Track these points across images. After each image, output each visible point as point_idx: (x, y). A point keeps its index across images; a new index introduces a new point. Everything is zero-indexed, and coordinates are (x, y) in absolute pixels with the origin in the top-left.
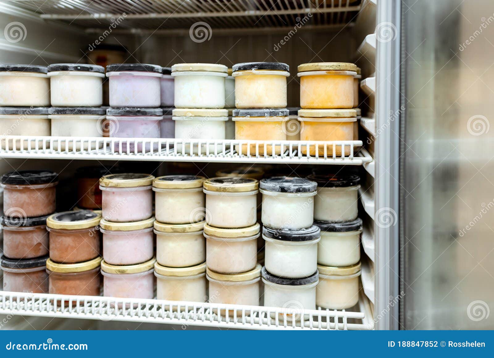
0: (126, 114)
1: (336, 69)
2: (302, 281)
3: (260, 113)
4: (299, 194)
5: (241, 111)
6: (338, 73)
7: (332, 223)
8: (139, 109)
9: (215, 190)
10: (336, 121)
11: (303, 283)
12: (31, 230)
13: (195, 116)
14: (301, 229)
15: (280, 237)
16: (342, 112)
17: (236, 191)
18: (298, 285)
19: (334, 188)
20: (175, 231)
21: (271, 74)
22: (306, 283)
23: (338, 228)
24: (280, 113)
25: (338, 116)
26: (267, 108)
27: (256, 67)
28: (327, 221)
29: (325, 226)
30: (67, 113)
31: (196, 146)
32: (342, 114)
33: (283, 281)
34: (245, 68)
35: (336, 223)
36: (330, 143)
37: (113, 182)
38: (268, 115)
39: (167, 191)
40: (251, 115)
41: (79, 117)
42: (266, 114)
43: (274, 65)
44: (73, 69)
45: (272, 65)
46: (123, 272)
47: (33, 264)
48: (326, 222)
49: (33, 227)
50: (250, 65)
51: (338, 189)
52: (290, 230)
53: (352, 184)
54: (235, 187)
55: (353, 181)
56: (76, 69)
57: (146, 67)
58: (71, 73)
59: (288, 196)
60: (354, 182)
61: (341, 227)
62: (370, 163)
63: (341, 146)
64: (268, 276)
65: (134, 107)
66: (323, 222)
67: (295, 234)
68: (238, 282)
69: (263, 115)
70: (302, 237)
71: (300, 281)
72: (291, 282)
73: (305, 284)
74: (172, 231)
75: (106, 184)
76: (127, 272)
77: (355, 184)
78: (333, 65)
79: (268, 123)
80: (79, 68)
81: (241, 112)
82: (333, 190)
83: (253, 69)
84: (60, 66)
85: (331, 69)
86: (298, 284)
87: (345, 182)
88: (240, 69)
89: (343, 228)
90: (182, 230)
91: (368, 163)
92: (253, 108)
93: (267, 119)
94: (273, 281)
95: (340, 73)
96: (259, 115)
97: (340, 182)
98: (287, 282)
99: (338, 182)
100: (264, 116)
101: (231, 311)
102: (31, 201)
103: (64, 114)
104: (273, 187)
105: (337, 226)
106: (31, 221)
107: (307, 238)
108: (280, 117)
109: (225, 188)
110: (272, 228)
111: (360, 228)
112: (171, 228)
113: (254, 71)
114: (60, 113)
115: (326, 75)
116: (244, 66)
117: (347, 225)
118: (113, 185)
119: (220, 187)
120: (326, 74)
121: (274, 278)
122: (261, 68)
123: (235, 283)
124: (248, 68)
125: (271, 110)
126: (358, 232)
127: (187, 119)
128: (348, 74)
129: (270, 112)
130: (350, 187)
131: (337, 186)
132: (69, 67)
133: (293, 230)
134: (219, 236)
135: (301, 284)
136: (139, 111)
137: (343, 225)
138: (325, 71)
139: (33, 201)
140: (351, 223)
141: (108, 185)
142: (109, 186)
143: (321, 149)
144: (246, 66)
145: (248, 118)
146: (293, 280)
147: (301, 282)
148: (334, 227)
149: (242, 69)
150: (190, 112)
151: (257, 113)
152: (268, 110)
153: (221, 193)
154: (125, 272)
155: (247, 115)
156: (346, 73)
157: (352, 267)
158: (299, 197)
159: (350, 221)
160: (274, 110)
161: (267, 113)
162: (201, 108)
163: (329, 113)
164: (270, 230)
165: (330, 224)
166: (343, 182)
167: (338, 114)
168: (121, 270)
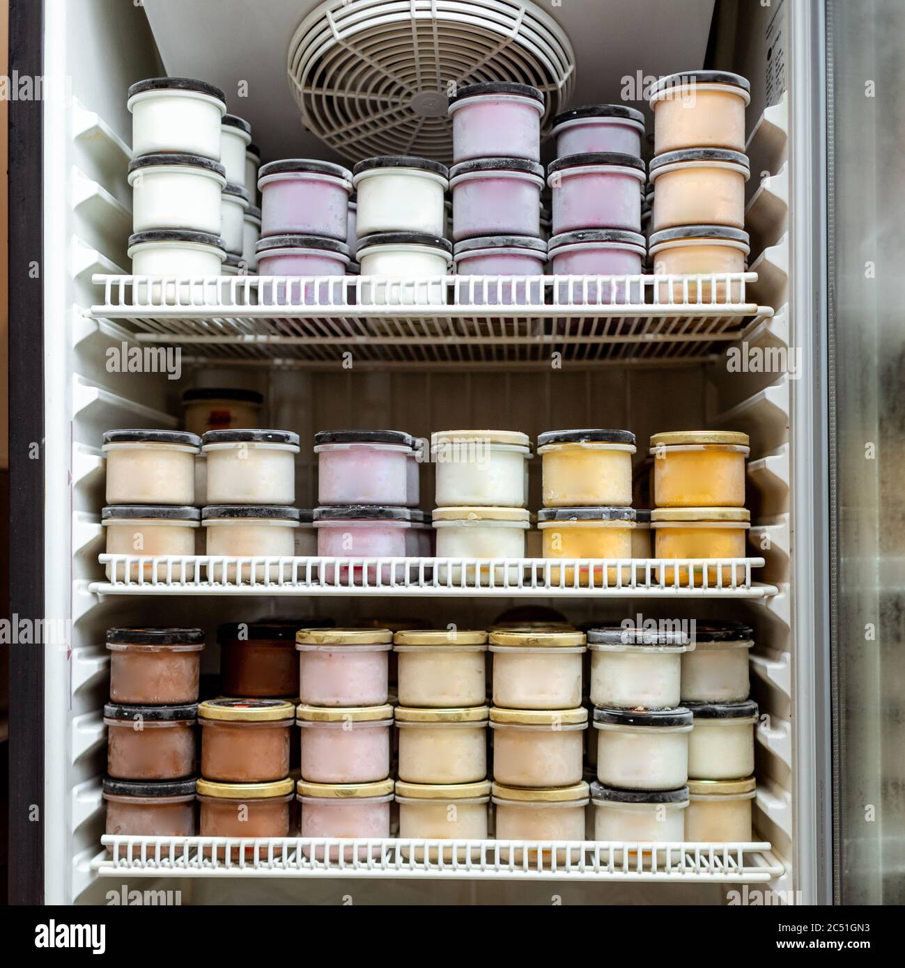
0: (360, 516)
1: (721, 441)
2: (667, 795)
3: (594, 513)
4: (661, 649)
5: (559, 510)
6: (721, 448)
7: (710, 703)
8: (381, 508)
9: (518, 644)
10: (720, 527)
11: (668, 800)
12: (172, 726)
13: (483, 519)
14: (663, 708)
15: (632, 721)
16: (730, 512)
17: (555, 645)
18: (660, 802)
19: (712, 643)
20: (444, 720)
21: (612, 448)
22: (673, 799)
23: (721, 711)
24: (626, 514)
25: (724, 519)
26: (604, 506)
27: (587, 437)
28: (700, 701)
29: (698, 709)
30: (249, 514)
31: (485, 569)
32: (729, 515)
33: (635, 797)
34: (567, 439)
35: (715, 703)
36: (712, 561)
37: (331, 636)
38: (608, 517)
39: (430, 649)
40: (579, 517)
41: (269, 523)
42: (604, 516)
43: (616, 434)
44: (260, 439)
45: (613, 434)
46: (349, 795)
47: (173, 789)
48: (698, 703)
49: (175, 722)
50: (576, 434)
51: (719, 644)
52: (646, 709)
53: (741, 636)
54: (552, 639)
55: (744, 631)
56: (266, 438)
57: (393, 436)
58: (257, 445)
59: (644, 651)
60: (746, 633)
61: (726, 709)
62: (776, 597)
63: (730, 566)
64: (607, 792)
65: (372, 505)
66: (693, 703)
67: (655, 714)
68: (557, 803)
69: (599, 517)
70: (668, 718)
71: (663, 796)
72: (648, 797)
73: (671, 801)
74: (437, 719)
75: (317, 640)
76: (355, 795)
77: (745, 638)
78: (716, 436)
79: (607, 529)
80: (271, 436)
81: (560, 512)
82: (710, 648)
83: (583, 441)
84: (238, 434)
85: (712, 441)
86: (661, 800)
87: (730, 632)
88: (557, 440)
89: (729, 711)
90: (456, 718)
91: (771, 597)
92: (581, 506)
93: (606, 523)
94: (616, 799)
95: (726, 448)
96: (593, 517)
97: (722, 633)
98: (642, 797)
99: (719, 633)
100: (601, 519)
101: (547, 853)
102: (171, 674)
103: (243, 517)
104: (617, 638)
105: (718, 708)
106: (170, 710)
107: (675, 720)
108: (626, 520)
109: (536, 641)
110: (614, 708)
111: (754, 713)
112: (437, 714)
113: (583, 443)
114: (236, 516)
115: (704, 451)
116: (565, 435)
117: (735, 707)
118: (332, 640)
119: (528, 639)
120: (704, 449)
121: (619, 793)
122: (594, 438)
123: (551, 804)
124: (574, 439)
125: (611, 509)
126: (752, 720)
127: (468, 525)
128: (738, 450)
129: (611, 512)
130: (738, 642)
131: (717, 640)
132: (253, 435)
133: (651, 710)
134: (526, 722)
135: (664, 801)
136: (381, 512)
137: (728, 707)
138: (702, 446)
139: (175, 675)
140: (740, 704)
141: (322, 641)
142: (324, 642)
143: (699, 572)
144: (570, 435)
145: (573, 522)
146: (652, 794)
147: (665, 798)
148: (714, 710)
149: (562, 440)
150: (474, 512)
151: (590, 513)
152: (606, 509)
153: (529, 648)
154: (354, 794)
155: (572, 517)
156: (735, 448)
157: (742, 781)
158: (661, 653)
159: (738, 701)
160: (616, 510)
161: (606, 513)
162: (491, 506)
163: (709, 513)
164: (611, 712)
165: (706, 706)
166: (728, 633)
167: (723, 515)
168: (346, 790)
